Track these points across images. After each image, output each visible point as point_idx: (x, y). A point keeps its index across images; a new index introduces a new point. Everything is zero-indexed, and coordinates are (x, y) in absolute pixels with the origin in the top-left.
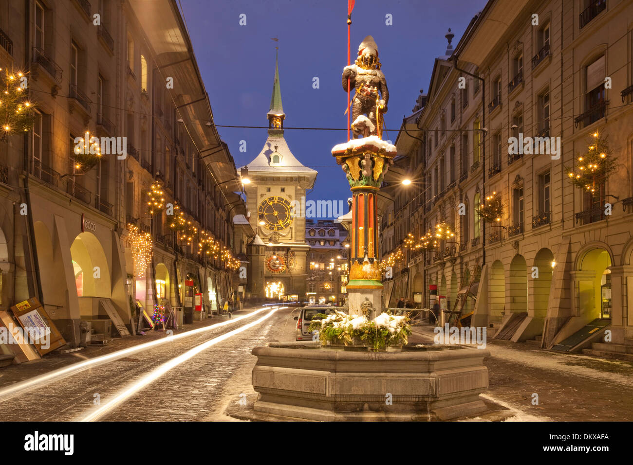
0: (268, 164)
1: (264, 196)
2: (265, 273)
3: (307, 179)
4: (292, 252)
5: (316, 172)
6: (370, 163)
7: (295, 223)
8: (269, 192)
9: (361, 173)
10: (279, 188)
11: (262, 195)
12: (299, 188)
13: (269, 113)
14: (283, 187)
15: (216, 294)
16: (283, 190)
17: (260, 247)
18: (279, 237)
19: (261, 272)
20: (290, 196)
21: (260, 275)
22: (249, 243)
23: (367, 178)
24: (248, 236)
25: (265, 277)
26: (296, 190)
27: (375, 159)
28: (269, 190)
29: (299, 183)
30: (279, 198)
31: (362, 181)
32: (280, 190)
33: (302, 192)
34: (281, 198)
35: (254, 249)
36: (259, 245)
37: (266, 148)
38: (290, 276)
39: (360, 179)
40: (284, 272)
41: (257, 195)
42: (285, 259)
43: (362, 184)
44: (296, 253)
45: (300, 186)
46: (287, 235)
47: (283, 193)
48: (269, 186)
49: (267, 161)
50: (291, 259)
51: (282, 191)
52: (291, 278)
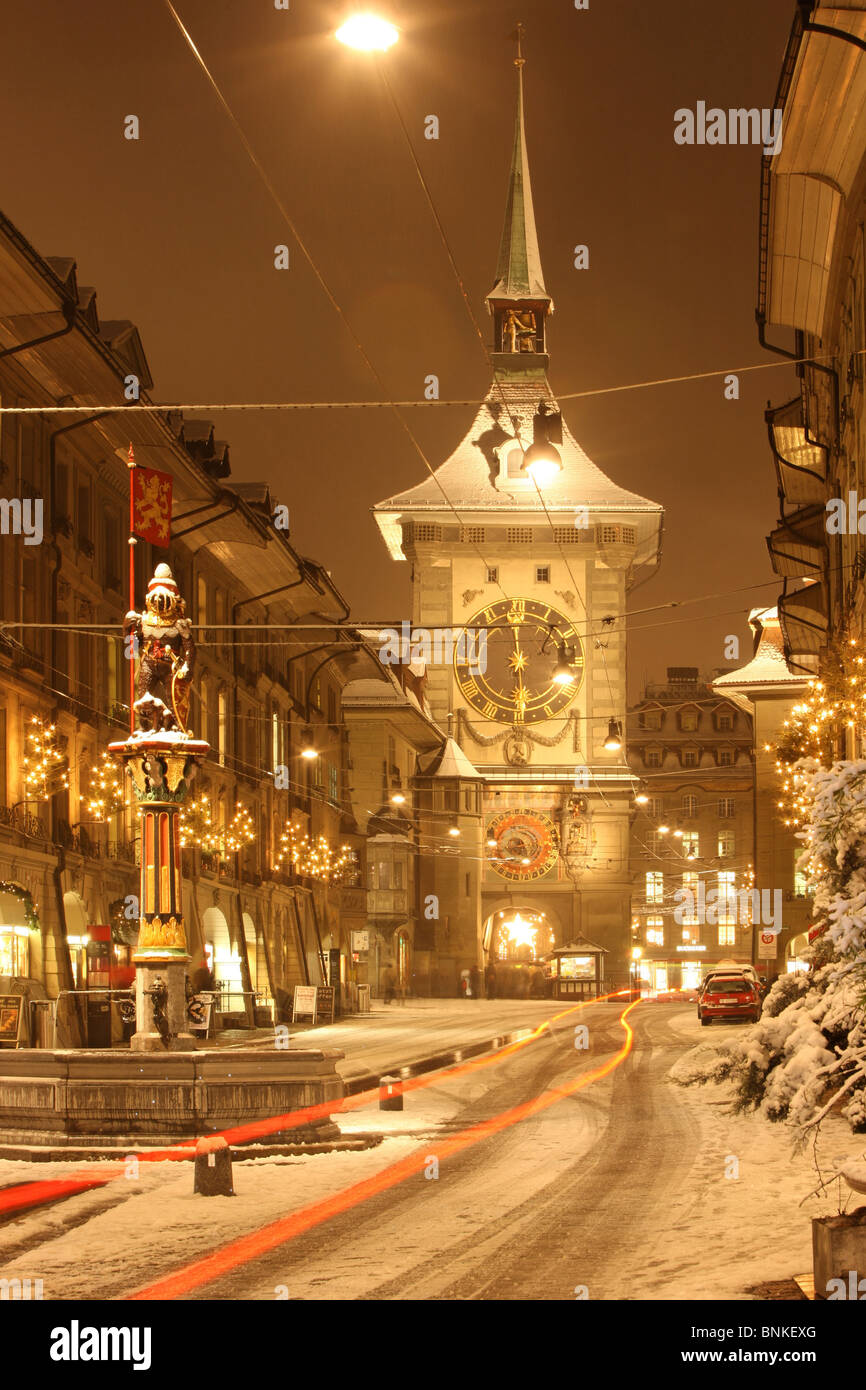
0: (488, 483)
1: (478, 597)
2: (481, 878)
3: (629, 533)
4: (577, 802)
5: (657, 507)
6: (158, 767)
7: (590, 695)
8: (493, 586)
9: (147, 781)
10: (530, 567)
11: (468, 596)
12: (600, 565)
13: (496, 294)
14: (544, 563)
15: (240, 959)
16: (543, 575)
17: (463, 786)
18: (530, 749)
19: (468, 876)
20: (568, 597)
21: (462, 888)
22: (423, 769)
23: (157, 790)
24: (418, 746)
25: (486, 895)
26: (591, 573)
27: (167, 761)
28: (493, 576)
29: (601, 547)
30: (529, 605)
31: (150, 794)
32: (532, 574)
33: (613, 580)
34: (537, 605)
35: (438, 791)
36: (456, 780)
37: (483, 423)
38: (569, 887)
39: (148, 791)
40: (549, 876)
41: (450, 597)
42: (553, 827)
43: (150, 799)
44: (592, 804)
45: (605, 561)
46: (558, 739)
47: (543, 586)
48: (492, 563)
49: (486, 470)
50: (576, 826)
51: (539, 578)
52: (576, 896)
